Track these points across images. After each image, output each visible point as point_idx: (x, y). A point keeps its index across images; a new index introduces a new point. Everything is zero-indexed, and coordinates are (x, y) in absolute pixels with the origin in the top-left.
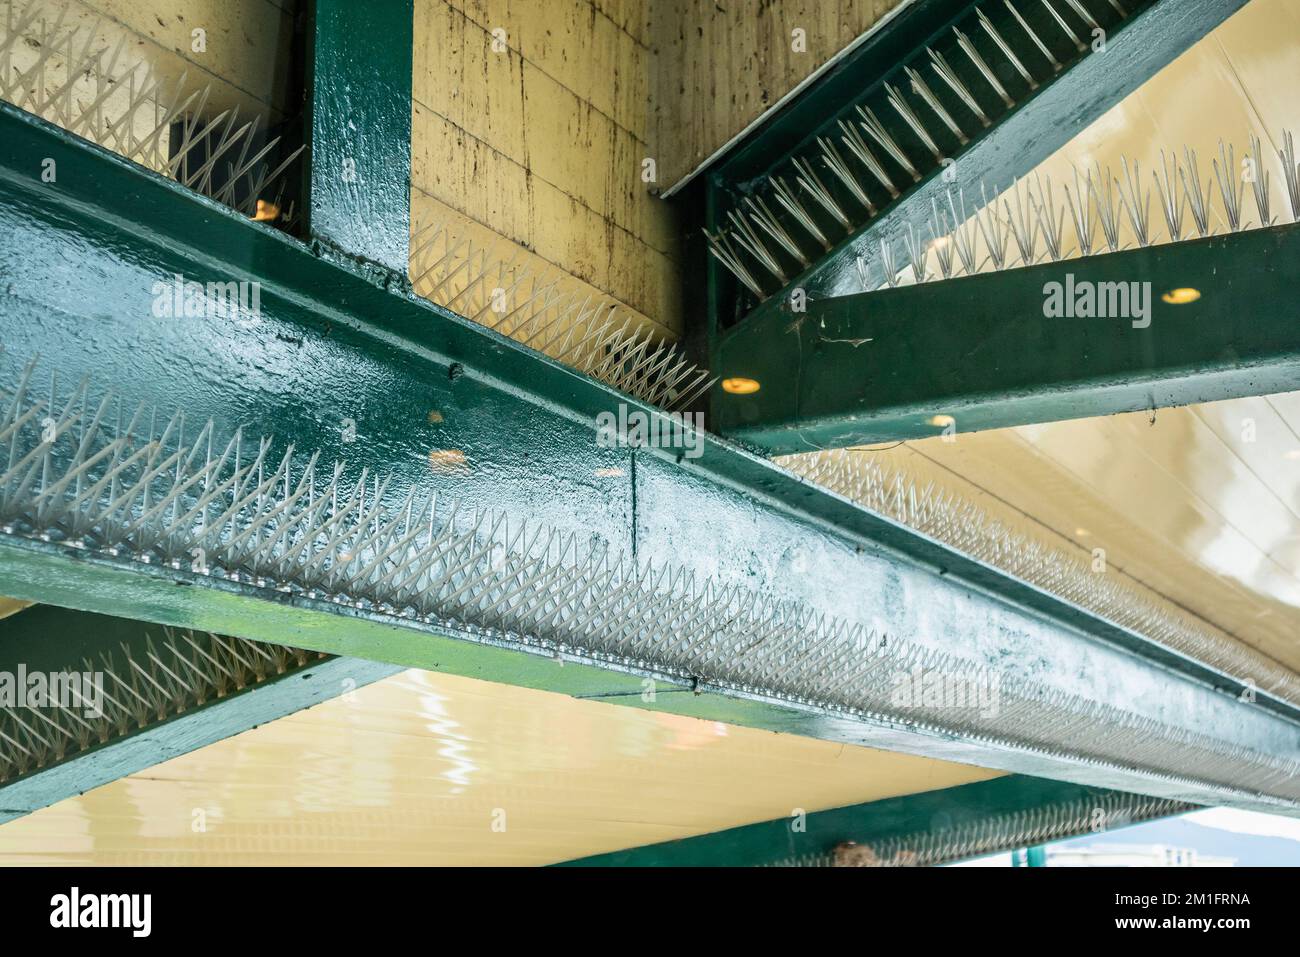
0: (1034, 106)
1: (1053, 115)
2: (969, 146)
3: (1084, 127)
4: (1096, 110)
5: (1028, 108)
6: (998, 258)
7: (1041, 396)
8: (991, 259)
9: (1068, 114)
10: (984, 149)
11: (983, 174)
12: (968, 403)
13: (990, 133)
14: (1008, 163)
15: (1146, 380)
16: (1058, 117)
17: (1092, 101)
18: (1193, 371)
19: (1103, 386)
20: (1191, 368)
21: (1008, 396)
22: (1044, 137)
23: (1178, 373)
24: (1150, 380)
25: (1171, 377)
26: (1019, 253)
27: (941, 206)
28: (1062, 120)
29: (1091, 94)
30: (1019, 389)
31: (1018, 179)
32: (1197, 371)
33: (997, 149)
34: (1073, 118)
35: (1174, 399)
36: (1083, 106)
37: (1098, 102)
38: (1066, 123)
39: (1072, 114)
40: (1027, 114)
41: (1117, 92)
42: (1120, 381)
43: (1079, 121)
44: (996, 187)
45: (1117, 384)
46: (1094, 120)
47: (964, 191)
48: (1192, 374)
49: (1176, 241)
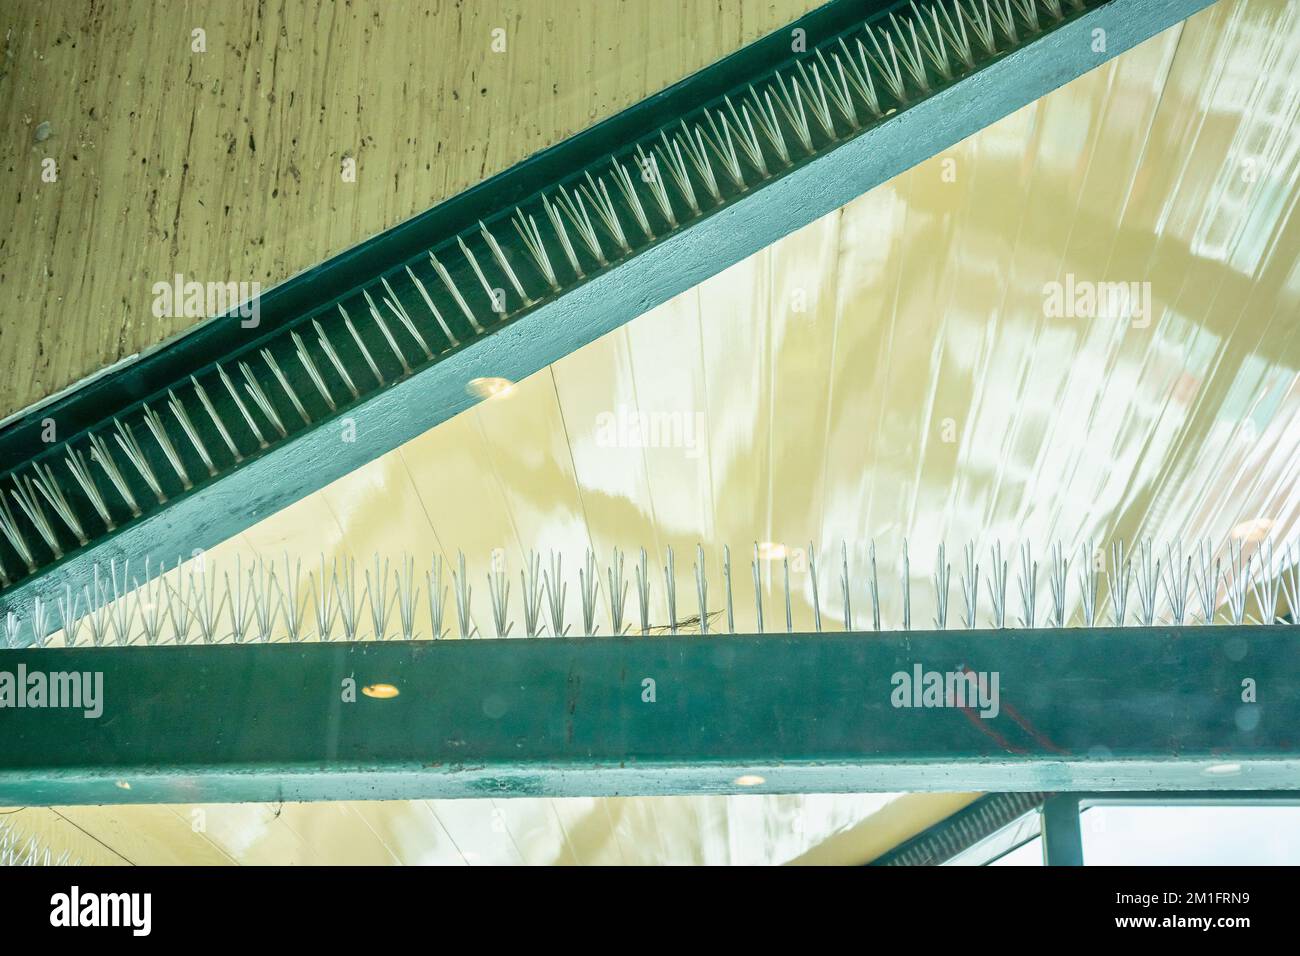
0: (211, 492)
1: (229, 503)
2: (141, 519)
3: (259, 520)
4: (273, 505)
5: (204, 493)
6: (152, 634)
7: (167, 777)
8: (144, 636)
9: (244, 504)
10: (156, 524)
11: (152, 548)
12: (92, 775)
13: (163, 510)
14: (179, 542)
15: (272, 773)
16: (233, 506)
17: (270, 497)
18: (317, 769)
19: (231, 773)
20: (316, 766)
21: (135, 772)
22: (218, 523)
23: (303, 769)
24: (277, 773)
25: (296, 772)
26: (172, 634)
27: (105, 573)
28: (238, 510)
29: (269, 490)
30: (147, 767)
31: (183, 562)
32: (322, 770)
33: (170, 526)
34: (249, 509)
35: (300, 793)
36: (259, 499)
37: (274, 498)
38: (242, 514)
39: (248, 505)
40: (203, 498)
41: (294, 492)
42: (248, 771)
43: (254, 513)
44: (162, 563)
45: (244, 773)
46: (270, 514)
47: (130, 562)
48: (317, 771)
49: (323, 640)
